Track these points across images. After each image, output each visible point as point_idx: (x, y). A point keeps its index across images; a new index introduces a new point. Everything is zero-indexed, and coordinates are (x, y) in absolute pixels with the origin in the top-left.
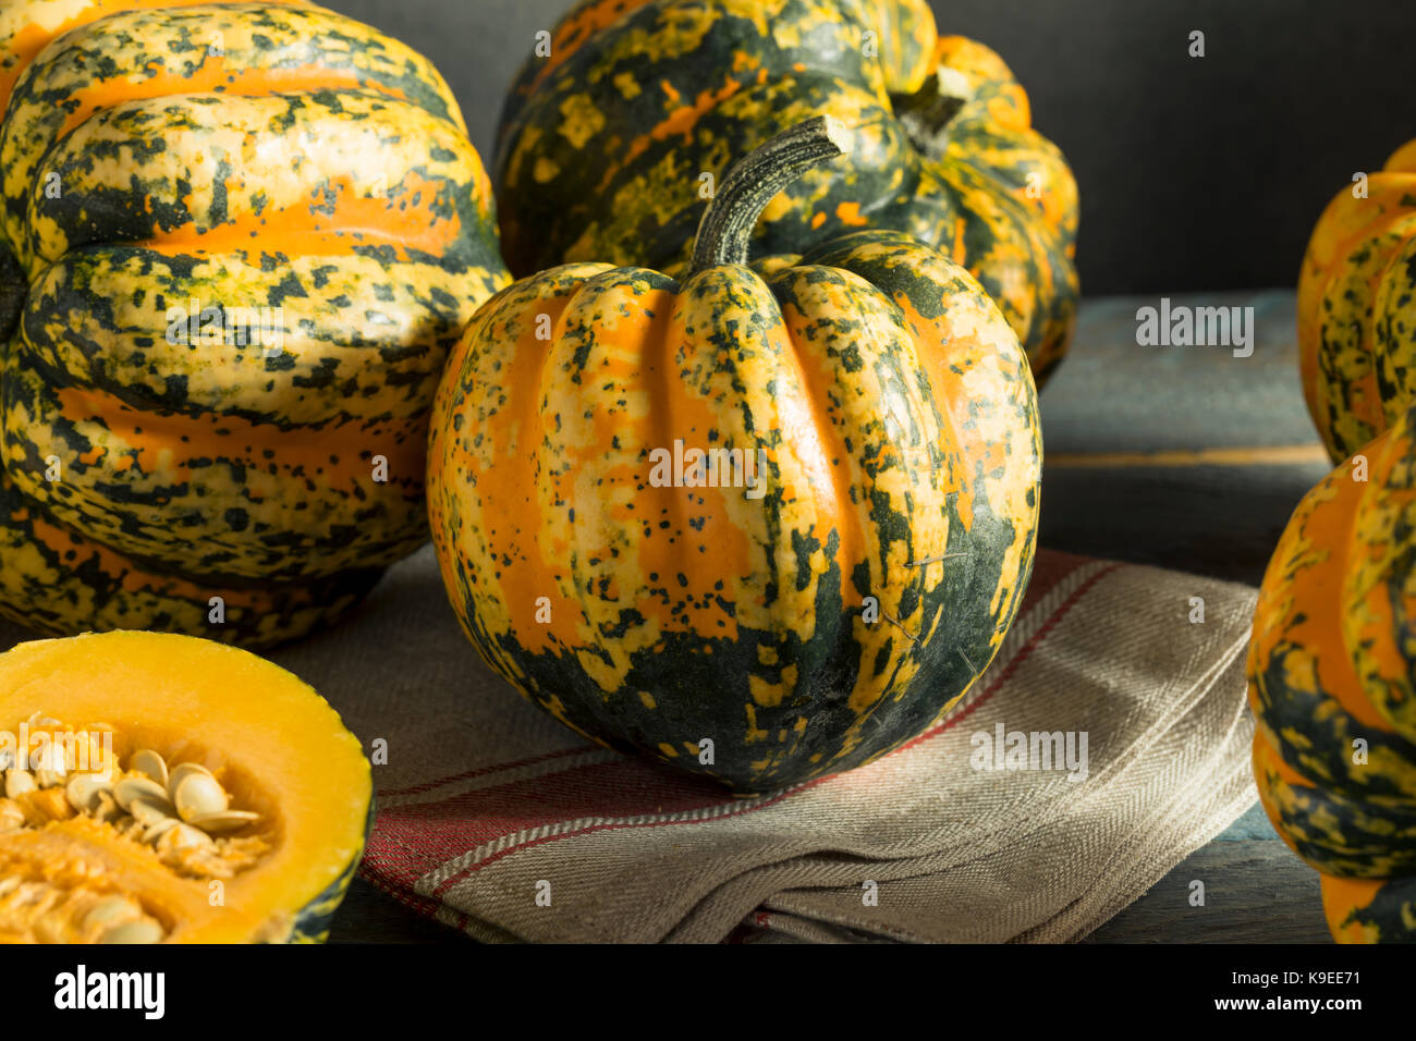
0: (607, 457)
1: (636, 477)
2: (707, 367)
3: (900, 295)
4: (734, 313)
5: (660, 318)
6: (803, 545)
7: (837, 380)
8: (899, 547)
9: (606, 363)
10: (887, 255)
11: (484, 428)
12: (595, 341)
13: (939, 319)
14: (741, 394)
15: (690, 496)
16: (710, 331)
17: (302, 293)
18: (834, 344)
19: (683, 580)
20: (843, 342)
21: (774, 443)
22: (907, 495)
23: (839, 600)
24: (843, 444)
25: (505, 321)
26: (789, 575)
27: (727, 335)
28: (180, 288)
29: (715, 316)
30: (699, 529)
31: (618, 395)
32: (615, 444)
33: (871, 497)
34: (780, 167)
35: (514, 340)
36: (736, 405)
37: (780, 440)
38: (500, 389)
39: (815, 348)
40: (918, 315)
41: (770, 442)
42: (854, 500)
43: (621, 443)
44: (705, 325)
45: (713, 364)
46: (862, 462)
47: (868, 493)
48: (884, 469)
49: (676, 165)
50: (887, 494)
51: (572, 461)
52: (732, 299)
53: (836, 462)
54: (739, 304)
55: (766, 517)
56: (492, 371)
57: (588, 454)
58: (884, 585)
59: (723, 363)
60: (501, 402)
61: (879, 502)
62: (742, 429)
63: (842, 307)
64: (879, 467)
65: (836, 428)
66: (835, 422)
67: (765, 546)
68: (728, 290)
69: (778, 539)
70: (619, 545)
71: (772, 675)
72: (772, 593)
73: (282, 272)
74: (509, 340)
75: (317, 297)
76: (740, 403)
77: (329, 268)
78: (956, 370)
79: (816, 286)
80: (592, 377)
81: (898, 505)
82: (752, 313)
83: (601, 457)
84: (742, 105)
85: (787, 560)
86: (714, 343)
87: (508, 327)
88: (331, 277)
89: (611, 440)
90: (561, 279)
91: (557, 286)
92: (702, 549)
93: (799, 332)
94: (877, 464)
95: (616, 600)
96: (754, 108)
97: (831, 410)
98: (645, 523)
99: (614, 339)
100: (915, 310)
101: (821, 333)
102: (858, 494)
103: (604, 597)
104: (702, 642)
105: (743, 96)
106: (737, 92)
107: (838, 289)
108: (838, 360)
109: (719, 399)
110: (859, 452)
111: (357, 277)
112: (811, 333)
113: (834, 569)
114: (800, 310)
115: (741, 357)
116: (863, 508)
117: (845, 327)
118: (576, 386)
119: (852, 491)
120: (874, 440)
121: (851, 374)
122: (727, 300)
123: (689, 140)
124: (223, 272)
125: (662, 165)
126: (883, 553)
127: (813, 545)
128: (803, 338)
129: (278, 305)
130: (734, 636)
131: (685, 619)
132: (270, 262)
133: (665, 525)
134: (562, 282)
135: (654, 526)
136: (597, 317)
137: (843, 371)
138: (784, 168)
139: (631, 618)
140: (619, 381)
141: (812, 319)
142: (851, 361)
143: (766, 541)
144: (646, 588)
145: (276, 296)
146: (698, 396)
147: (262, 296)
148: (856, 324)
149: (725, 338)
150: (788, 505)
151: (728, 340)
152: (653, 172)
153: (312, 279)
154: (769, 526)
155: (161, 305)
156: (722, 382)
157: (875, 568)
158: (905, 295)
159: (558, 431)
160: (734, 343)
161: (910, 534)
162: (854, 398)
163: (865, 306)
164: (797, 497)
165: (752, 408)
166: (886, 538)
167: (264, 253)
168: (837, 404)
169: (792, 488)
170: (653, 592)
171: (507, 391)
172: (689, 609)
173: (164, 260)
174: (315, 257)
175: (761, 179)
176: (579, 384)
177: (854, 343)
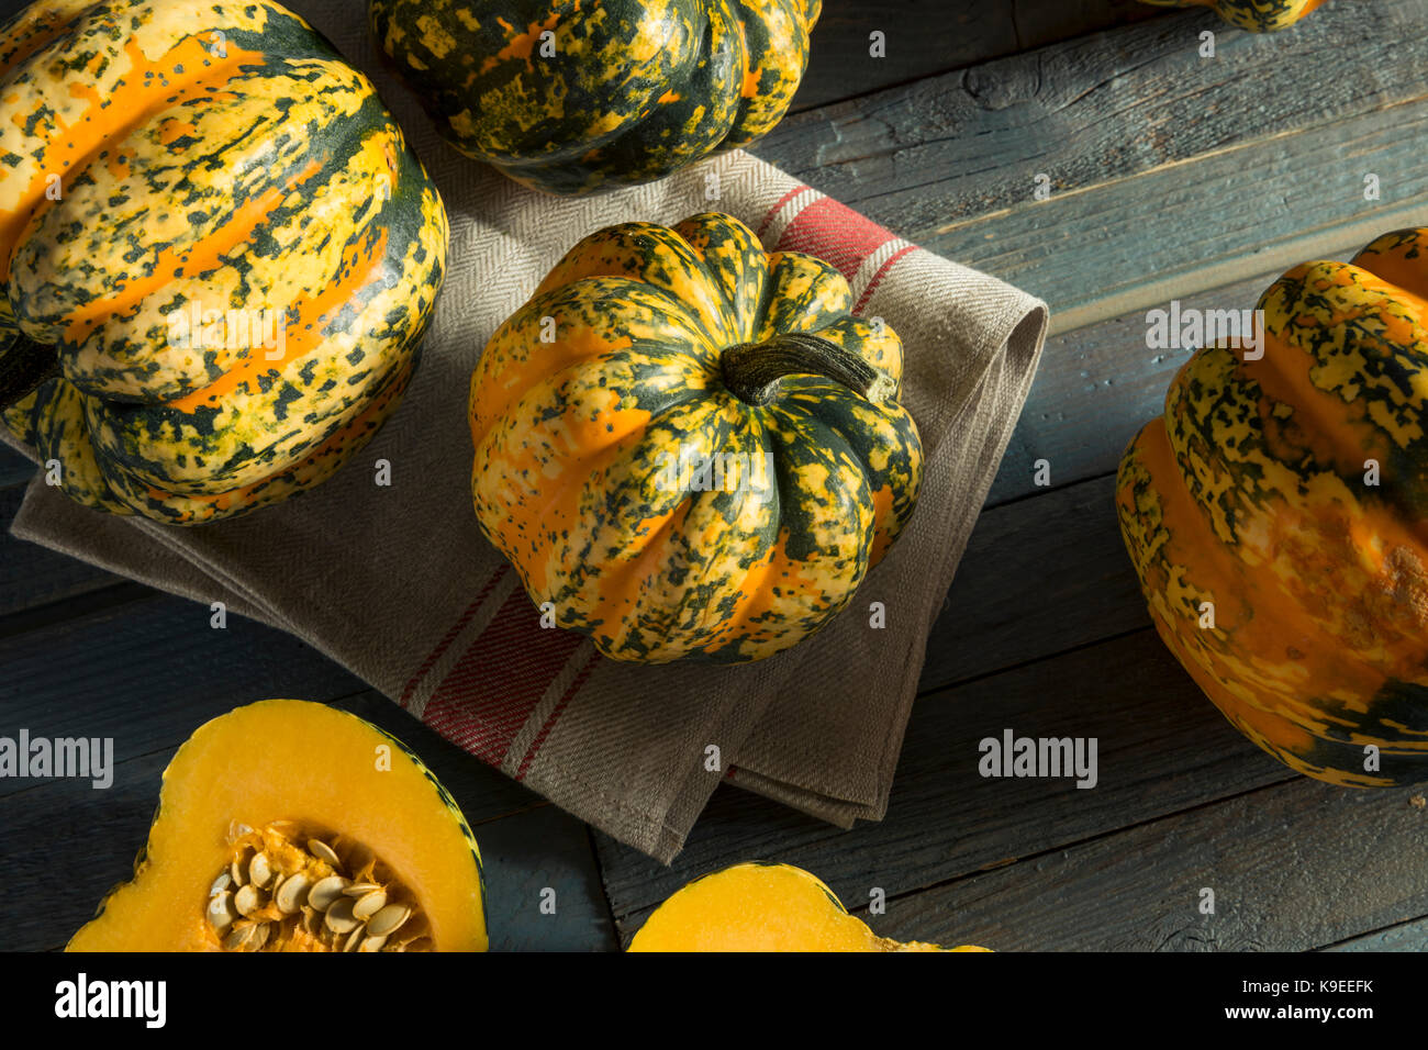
17: (299, 395)
28: (210, 445)
49: (525, 88)
73: (278, 386)
75: (309, 392)
77: (312, 363)
88: (314, 371)
96: (577, 45)
105: (566, 30)
106: (559, 23)
111: (334, 359)
124: (236, 413)
125: (513, 84)
129: (285, 417)
132: (266, 382)
145: (280, 410)
147: (270, 416)
152: (506, 87)
153: (302, 380)
155: (200, 463)
167: (259, 376)
173: (188, 419)
174: (298, 359)
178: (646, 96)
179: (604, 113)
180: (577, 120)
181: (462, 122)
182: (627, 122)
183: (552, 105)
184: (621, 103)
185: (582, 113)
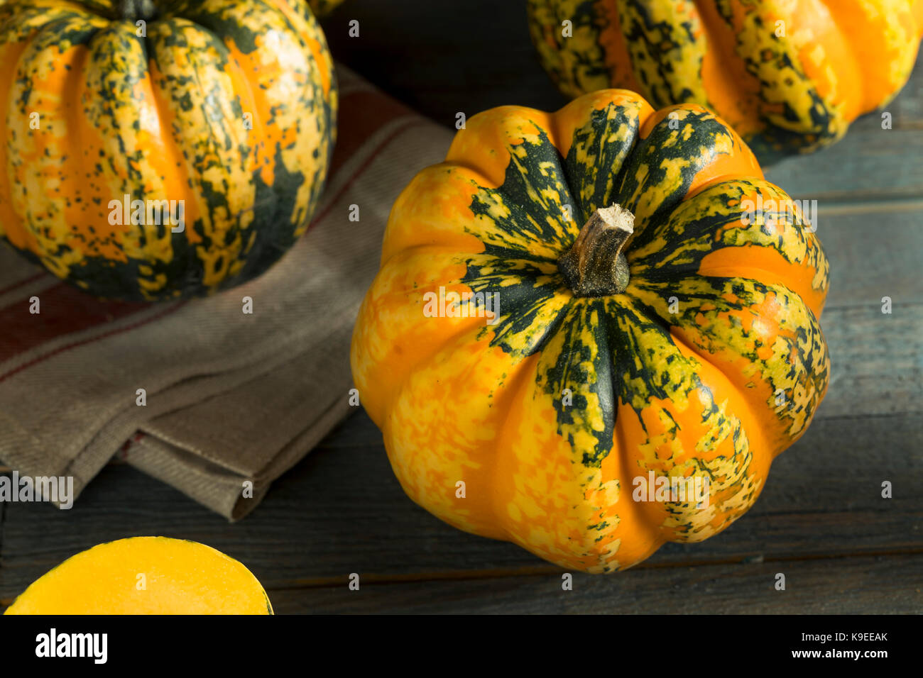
0: (42, 160)
1: (60, 173)
2: (98, 110)
3: (228, 39)
4: (115, 76)
5: (75, 69)
7: (177, 117)
8: (220, 211)
9: (40, 101)
10: (224, 8)
12: (34, 87)
13: (253, 54)
14: (117, 130)
15: (92, 186)
16: (99, 88)
18: (176, 93)
19: (92, 230)
20: (181, 93)
21: (138, 158)
22: (224, 181)
23: (187, 240)
24: (182, 155)
26: (152, 232)
27: (109, 91)
29: (103, 77)
30: (99, 203)
31: (48, 122)
32: (47, 153)
33: (201, 184)
36: (115, 137)
37: (142, 157)
39: (165, 94)
40: (239, 52)
41: (135, 158)
42: (191, 187)
43: (50, 152)
44: (96, 83)
45: (101, 109)
46: (194, 165)
47: (199, 182)
48: (208, 168)
50: (211, 183)
52: (113, 66)
53: (179, 165)
54: (117, 69)
57: (32, 157)
58: (213, 231)
59: (107, 109)
61: (206, 187)
62: (118, 152)
63: (182, 67)
64: (205, 168)
65: (178, 145)
66: (177, 141)
68: (112, 58)
70: (52, 211)
71: (151, 279)
72: (143, 241)
76: (117, 136)
78: (263, 87)
79: (169, 49)
80: (32, 110)
81: (218, 187)
82: (124, 75)
83: (38, 160)
86: (101, 95)
89: (44, 150)
92: (101, 215)
93: (156, 82)
94: (203, 166)
95: (55, 239)
97: (174, 134)
98: (67, 199)
99: (45, 86)
100: (237, 50)
101: (169, 85)
102: (193, 183)
103: (47, 237)
104: (108, 261)
107: (182, 51)
108: (178, 104)
109: (105, 131)
110: (192, 159)
112: (162, 84)
114: (158, 67)
115: (117, 106)
116: (197, 191)
117: (183, 81)
118: (22, 114)
119: (189, 182)
120: (201, 152)
121: (186, 113)
122: (110, 66)
126: (211, 217)
128: (158, 87)
130: (126, 261)
131: (96, 250)
133: (78, 200)
135: (72, 201)
136: (35, 72)
137: (181, 111)
139: (64, 249)
140: (49, 113)
141: (164, 74)
142: (186, 104)
144: (71, 233)
146: (94, 127)
148: (190, 79)
149: (108, 93)
150: (149, 194)
151: (110, 94)
156: (106, 121)
157: (207, 222)
158: (232, 39)
159: (14, 141)
160: (113, 97)
161: (227, 203)
162: (188, 128)
163: (198, 63)
164: (153, 189)
165: (124, 139)
166: (212, 206)
168: (177, 131)
169: (150, 184)
170: (76, 236)
172: (98, 245)
176: (25, 113)
177: (188, 93)
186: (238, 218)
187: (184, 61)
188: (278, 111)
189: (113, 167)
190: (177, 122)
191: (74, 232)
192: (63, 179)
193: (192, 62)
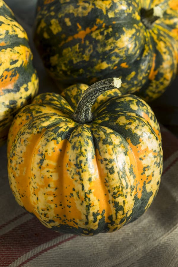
0: (47, 188)
1: (54, 194)
2: (73, 172)
3: (128, 139)
5: (63, 151)
6: (95, 215)
7: (107, 176)
8: (121, 212)
9: (48, 165)
10: (126, 124)
11: (18, 166)
12: (45, 158)
13: (138, 145)
14: (82, 181)
15: (68, 200)
16: (75, 162)
18: (107, 166)
19: (65, 216)
20: (110, 166)
21: (89, 193)
22: (124, 201)
23: (104, 222)
24: (108, 191)
25: (24, 139)
26: (91, 221)
27: (79, 165)
30: (70, 208)
31: (50, 174)
32: (49, 186)
33: (114, 203)
34: (101, 92)
35: (26, 146)
36: (80, 184)
37: (91, 192)
38: (22, 158)
39: (103, 166)
40: (132, 145)
41: (88, 193)
42: (110, 203)
43: (50, 186)
44: (74, 160)
45: (75, 172)
46: (112, 196)
47: (113, 202)
48: (118, 197)
49: (79, 48)
50: (118, 202)
51: (38, 187)
53: (106, 195)
54: (83, 155)
55: (86, 209)
56: (20, 153)
57: (42, 187)
58: (116, 219)
59: (78, 172)
60: (22, 161)
61: (116, 204)
62: (81, 190)
63: (111, 155)
64: (116, 197)
65: (106, 187)
66: (106, 186)
67: (86, 215)
68: (81, 150)
69: (89, 214)
70: (49, 208)
72: (87, 223)
74: (24, 145)
76: (81, 184)
78: (141, 159)
79: (105, 146)
80: (44, 168)
81: (121, 203)
82: (86, 158)
83: (45, 188)
84: (97, 35)
85: (91, 218)
86: (76, 166)
87: (25, 141)
89: (48, 185)
90: (39, 127)
91: (38, 130)
92: (70, 212)
93: (99, 160)
94: (116, 196)
95: (48, 218)
96: (100, 37)
97: (105, 183)
98: (56, 204)
99: (50, 159)
100: (132, 144)
101: (105, 162)
102: (111, 202)
103: (45, 217)
104: (70, 226)
105: (98, 32)
106: (97, 29)
107: (110, 147)
108: (108, 171)
109: (76, 181)
110: (112, 193)
112: (102, 161)
113: (103, 217)
114: (100, 153)
115: (82, 172)
116: (112, 205)
117: (111, 161)
118: (40, 169)
119: (109, 201)
120: (116, 191)
121: (111, 175)
122: (80, 154)
123: (83, 42)
125: (75, 46)
126: (116, 214)
127: (98, 214)
128: (100, 162)
130: (78, 228)
131: (65, 223)
133: (61, 205)
134: (39, 128)
135: (58, 205)
136: (46, 151)
137: (109, 174)
138: (102, 92)
139: (52, 221)
140: (51, 170)
141: (103, 157)
142: (112, 171)
143: (86, 214)
144: (55, 217)
146: (71, 178)
149: (78, 166)
150: (92, 207)
151: (79, 166)
152: (73, 47)
154: (87, 211)
156: (77, 177)
157: (114, 216)
158: (129, 139)
159: (35, 179)
160: (81, 167)
161: (124, 209)
162: (112, 181)
163: (117, 152)
164: (94, 205)
165: (84, 185)
166: (117, 211)
168: (107, 182)
169: (93, 203)
170: (57, 218)
171: (23, 159)
172: (66, 221)
175: (95, 94)
176: (41, 169)
177: (113, 166)
178: (117, 60)
179: (102, 61)
180: (93, 62)
181: (54, 60)
182: (109, 68)
183: (86, 55)
184: (109, 60)
185: (95, 60)
186: (127, 214)
187: (111, 152)
188: (146, 169)
189: (78, 196)
190: (107, 179)
191: (57, 216)
192: (55, 197)
193: (115, 152)
